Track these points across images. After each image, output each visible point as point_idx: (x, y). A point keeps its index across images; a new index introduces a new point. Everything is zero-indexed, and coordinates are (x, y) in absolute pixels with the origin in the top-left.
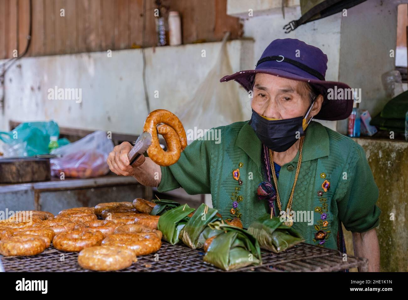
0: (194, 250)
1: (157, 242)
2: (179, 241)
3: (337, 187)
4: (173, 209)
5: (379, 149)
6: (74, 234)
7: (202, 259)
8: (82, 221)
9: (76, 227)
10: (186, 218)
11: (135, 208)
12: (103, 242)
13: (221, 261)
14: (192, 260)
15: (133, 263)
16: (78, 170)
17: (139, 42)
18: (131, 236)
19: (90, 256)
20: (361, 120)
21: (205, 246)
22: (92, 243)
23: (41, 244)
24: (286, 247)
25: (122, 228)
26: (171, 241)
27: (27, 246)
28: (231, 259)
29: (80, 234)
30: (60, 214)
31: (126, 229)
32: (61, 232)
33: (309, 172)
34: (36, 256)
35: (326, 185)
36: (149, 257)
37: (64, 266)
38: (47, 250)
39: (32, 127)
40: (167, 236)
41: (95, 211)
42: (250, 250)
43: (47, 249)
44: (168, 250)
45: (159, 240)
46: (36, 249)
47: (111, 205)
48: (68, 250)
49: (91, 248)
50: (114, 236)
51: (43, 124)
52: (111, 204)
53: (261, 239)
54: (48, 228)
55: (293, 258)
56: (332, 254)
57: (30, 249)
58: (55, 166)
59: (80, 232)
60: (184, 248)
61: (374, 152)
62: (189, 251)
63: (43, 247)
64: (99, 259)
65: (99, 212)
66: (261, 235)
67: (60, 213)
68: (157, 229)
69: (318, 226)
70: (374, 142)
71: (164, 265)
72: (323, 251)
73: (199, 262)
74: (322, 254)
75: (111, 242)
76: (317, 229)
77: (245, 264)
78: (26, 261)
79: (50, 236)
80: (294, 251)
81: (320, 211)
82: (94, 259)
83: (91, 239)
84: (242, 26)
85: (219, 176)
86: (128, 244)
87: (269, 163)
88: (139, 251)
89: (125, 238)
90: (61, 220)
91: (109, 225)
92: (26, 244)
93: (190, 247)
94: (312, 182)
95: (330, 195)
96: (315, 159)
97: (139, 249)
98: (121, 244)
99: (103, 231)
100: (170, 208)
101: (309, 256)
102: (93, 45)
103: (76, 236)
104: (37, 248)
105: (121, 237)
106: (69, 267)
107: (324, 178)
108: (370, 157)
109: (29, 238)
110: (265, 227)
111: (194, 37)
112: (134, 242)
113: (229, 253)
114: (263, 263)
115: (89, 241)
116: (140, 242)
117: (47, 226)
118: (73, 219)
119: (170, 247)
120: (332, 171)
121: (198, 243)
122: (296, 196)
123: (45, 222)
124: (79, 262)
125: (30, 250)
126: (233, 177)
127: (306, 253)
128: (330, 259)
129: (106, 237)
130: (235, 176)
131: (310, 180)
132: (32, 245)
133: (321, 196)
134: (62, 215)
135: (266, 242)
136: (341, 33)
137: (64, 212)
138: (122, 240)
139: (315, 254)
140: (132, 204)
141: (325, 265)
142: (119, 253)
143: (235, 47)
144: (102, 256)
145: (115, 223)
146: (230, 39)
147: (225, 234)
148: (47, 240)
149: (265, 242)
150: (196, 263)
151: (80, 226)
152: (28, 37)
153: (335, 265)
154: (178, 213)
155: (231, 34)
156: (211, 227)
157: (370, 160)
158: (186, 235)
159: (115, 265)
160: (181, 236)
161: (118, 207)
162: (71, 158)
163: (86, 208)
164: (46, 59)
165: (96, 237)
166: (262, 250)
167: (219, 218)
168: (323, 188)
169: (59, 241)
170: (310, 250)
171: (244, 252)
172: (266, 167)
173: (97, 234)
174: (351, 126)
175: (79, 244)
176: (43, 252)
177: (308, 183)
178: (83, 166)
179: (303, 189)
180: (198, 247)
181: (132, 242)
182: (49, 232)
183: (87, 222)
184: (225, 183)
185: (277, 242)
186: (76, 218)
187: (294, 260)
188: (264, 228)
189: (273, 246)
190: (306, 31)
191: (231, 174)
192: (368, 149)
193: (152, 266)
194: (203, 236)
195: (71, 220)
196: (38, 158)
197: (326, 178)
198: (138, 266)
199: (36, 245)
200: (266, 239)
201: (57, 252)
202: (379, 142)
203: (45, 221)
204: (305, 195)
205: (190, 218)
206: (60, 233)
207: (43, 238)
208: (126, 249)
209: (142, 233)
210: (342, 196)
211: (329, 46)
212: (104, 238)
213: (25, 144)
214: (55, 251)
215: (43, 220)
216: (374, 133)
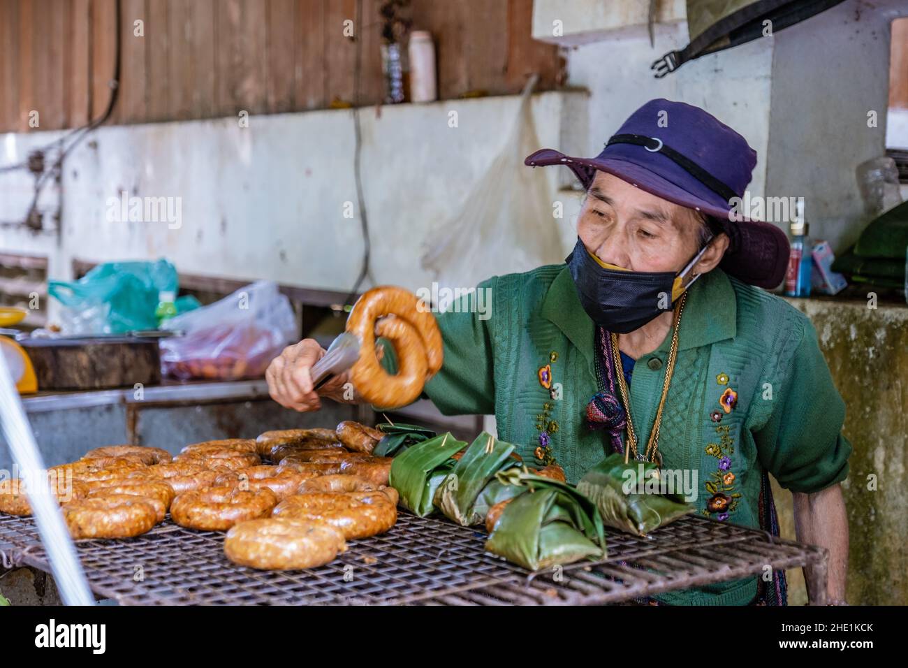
0: (466, 528)
1: (387, 511)
2: (434, 510)
3: (752, 402)
4: (420, 443)
5: (851, 322)
6: (214, 494)
7: (482, 547)
8: (231, 468)
9: (219, 480)
10: (449, 461)
11: (340, 441)
12: (275, 511)
13: (521, 551)
14: (461, 548)
15: (340, 554)
16: (217, 364)
17: (347, 96)
18: (334, 498)
19: (250, 539)
20: (813, 261)
21: (489, 521)
22: (252, 513)
23: (147, 515)
24: (656, 522)
25: (315, 482)
26: (417, 510)
27: (117, 518)
28: (543, 546)
29: (228, 494)
30: (185, 452)
31: (323, 484)
32: (188, 490)
33: (693, 373)
34: (136, 538)
35: (729, 399)
36: (372, 541)
37: (194, 560)
38: (158, 526)
39: (121, 272)
40: (408, 499)
41: (257, 446)
42: (582, 528)
43: (158, 524)
44: (412, 529)
45: (393, 507)
46: (137, 525)
47: (290, 436)
48: (203, 526)
49: (251, 523)
50: (299, 498)
51: (145, 267)
52: (290, 433)
53: (604, 505)
54: (160, 481)
55: (671, 546)
56: (753, 538)
57: (124, 525)
58: (170, 355)
59: (226, 490)
60: (443, 523)
61: (839, 329)
62: (455, 531)
63: (151, 520)
64: (268, 547)
65: (265, 449)
66: (606, 497)
67: (183, 450)
68: (387, 485)
69: (712, 485)
70: (840, 306)
71: (404, 559)
72: (734, 533)
73: (475, 553)
74: (732, 537)
75: (293, 509)
76: (711, 490)
77: (571, 557)
78: (116, 549)
79: (164, 497)
80: (674, 531)
81: (717, 454)
82: (258, 545)
83: (251, 505)
84: (563, 62)
85: (511, 380)
86: (328, 515)
87: (611, 354)
88: (350, 529)
89: (322, 502)
90: (186, 466)
91: (288, 476)
92: (116, 513)
93: (456, 521)
94: (699, 392)
95: (737, 419)
96: (705, 344)
97: (351, 526)
98: (313, 514)
99: (275, 487)
100: (414, 442)
101: (705, 543)
102: (250, 99)
103: (218, 498)
104: (138, 522)
105: (314, 501)
106: (205, 562)
107: (725, 383)
108: (830, 338)
109: (121, 501)
110: (614, 480)
111: (463, 84)
112: (341, 510)
113: (540, 534)
114: (610, 557)
115: (245, 508)
116: (353, 511)
117: (157, 478)
118: (211, 463)
119: (416, 523)
120: (742, 368)
121: (473, 515)
122: (668, 421)
123: (153, 469)
124: (227, 551)
125: (123, 527)
126: (540, 382)
127: (699, 536)
128: (747, 547)
129: (282, 501)
130: (543, 380)
131: (696, 388)
132: (127, 516)
133: (719, 421)
134: (189, 454)
135: (616, 512)
136: (772, 78)
137: (192, 448)
138: (315, 506)
139: (718, 537)
140: (335, 433)
141: (738, 561)
142: (311, 534)
143: (549, 106)
144: (275, 538)
145: (299, 472)
146: (539, 90)
147: (530, 495)
148: (158, 506)
149: (613, 513)
150: (470, 555)
151: (228, 478)
152: (112, 83)
153: (759, 561)
154: (432, 450)
155: (540, 80)
156: (501, 481)
157: (832, 345)
158: (447, 497)
159: (302, 557)
160: (437, 499)
161: (305, 440)
162: (204, 338)
163: (238, 441)
164: (150, 130)
165: (261, 501)
166: (607, 528)
167: (517, 462)
168: (722, 404)
169: (183, 507)
170: (706, 530)
171: (570, 533)
172: (604, 362)
173: (263, 494)
174: (792, 273)
175: (226, 515)
176: (151, 530)
177: (691, 395)
178: (228, 354)
179: (682, 407)
180: (474, 523)
181: (335, 511)
182: (163, 490)
183: (241, 469)
184: (523, 394)
185: (639, 513)
186: (219, 462)
187: (674, 549)
188: (610, 484)
189: (629, 521)
190: (698, 74)
191: (536, 376)
192: (828, 322)
193: (378, 561)
194: (483, 501)
195: (208, 466)
196: (135, 337)
197: (729, 384)
198: (349, 560)
199: (137, 515)
200: (614, 505)
201: (179, 531)
202: (850, 306)
203: (152, 466)
204: (684, 419)
205: (457, 461)
206: (185, 492)
207: (151, 502)
208: (323, 525)
209: (357, 492)
210: (763, 421)
211: (746, 105)
212: (276, 503)
213: (107, 307)
214: (174, 528)
215: (149, 464)
216: (840, 288)
